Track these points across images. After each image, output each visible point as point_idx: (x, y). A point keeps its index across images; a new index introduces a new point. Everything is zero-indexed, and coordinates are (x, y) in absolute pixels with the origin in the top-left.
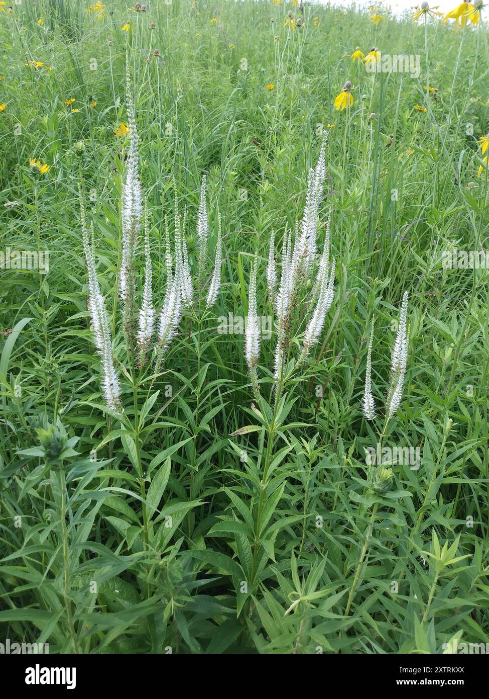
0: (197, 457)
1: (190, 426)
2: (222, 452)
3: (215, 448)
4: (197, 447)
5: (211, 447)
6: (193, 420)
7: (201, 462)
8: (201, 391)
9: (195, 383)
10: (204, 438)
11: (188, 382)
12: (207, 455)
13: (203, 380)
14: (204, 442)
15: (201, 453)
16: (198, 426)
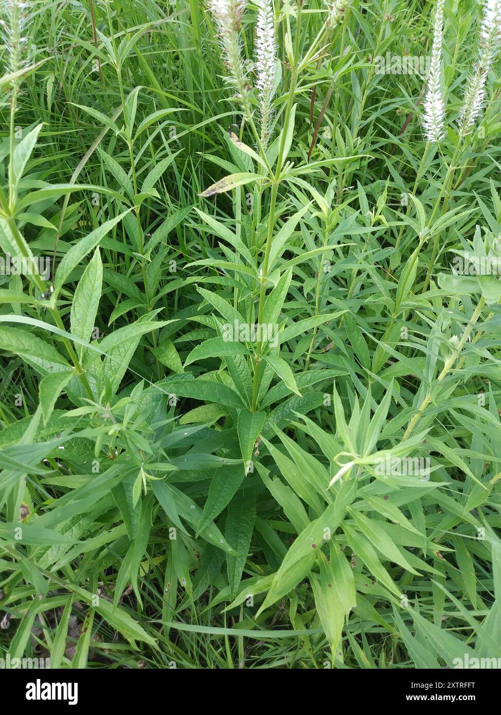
0: (147, 239)
1: (126, 194)
2: (182, 227)
3: (170, 224)
4: (144, 227)
5: (165, 223)
6: (130, 186)
7: (153, 246)
8: (133, 135)
9: (121, 122)
10: (152, 211)
11: (109, 122)
12: (161, 235)
13: (133, 116)
14: (154, 216)
15: (152, 231)
16: (139, 192)
